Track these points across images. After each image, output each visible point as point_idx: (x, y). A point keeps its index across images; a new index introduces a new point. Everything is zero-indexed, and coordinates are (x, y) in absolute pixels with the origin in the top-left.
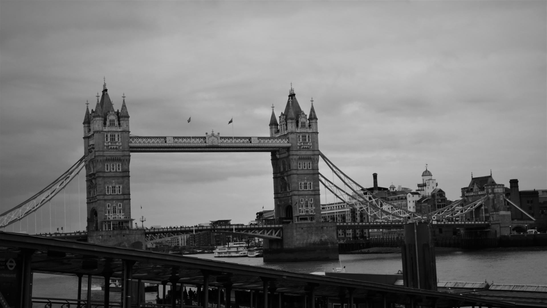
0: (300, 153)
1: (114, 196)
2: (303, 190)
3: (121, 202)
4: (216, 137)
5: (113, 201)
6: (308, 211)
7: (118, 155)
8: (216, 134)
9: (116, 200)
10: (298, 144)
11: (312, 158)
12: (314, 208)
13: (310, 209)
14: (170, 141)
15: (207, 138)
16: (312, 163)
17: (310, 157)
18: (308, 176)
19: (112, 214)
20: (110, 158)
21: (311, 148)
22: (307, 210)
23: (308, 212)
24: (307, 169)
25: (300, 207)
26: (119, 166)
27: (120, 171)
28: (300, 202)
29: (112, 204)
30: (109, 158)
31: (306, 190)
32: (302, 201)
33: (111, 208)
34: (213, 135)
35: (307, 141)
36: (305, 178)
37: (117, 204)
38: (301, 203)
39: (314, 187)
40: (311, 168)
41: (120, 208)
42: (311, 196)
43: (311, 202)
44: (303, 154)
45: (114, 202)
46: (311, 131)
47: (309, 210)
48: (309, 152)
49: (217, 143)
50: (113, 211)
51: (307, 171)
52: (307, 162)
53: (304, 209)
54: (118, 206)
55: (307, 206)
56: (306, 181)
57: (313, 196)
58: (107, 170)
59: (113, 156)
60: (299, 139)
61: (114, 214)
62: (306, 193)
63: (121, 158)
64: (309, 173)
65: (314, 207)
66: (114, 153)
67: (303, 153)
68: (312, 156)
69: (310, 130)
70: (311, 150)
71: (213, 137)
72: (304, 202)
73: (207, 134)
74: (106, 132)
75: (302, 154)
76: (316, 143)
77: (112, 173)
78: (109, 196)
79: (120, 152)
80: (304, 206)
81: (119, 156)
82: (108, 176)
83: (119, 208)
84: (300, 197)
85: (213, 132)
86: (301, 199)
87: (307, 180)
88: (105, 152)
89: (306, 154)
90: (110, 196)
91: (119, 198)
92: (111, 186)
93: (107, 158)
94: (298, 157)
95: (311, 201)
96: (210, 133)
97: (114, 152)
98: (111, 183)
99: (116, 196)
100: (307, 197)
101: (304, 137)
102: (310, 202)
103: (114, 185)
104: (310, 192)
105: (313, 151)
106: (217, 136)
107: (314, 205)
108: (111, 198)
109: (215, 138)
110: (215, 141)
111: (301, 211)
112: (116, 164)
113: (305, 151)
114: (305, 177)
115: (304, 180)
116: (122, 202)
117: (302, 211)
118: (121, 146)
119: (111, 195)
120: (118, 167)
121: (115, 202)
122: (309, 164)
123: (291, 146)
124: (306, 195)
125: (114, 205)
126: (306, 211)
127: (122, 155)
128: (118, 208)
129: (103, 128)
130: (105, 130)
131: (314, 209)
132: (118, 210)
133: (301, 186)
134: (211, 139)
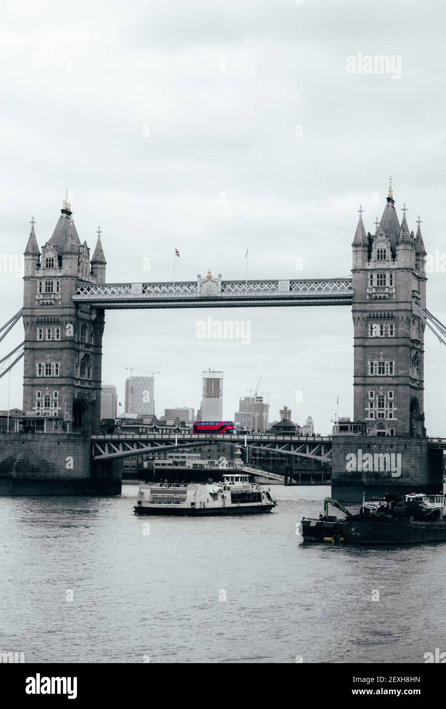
0: (370, 307)
1: (48, 379)
2: (376, 376)
3: (56, 389)
4: (214, 282)
5: (46, 387)
6: (383, 414)
7: (55, 314)
8: (215, 276)
9: (50, 385)
10: (368, 291)
11: (394, 316)
12: (396, 409)
13: (387, 411)
14: (136, 291)
15: (199, 284)
16: (397, 327)
17: (390, 314)
18: (387, 350)
19: (43, 408)
20: (43, 319)
21: (394, 298)
22: (381, 412)
23: (383, 417)
24: (387, 337)
25: (368, 407)
26: (58, 332)
27: (59, 339)
28: (368, 397)
29: (44, 392)
30: (41, 319)
31: (382, 375)
32: (372, 396)
33: (42, 397)
34: (209, 278)
35: (388, 284)
36: (381, 354)
37: (51, 393)
38: (370, 398)
39: (397, 371)
40: (394, 336)
41: (56, 398)
42: (391, 388)
43: (389, 398)
44: (378, 309)
45: (47, 389)
46: (396, 266)
47: (385, 413)
48: (390, 304)
49: (216, 293)
50: (46, 403)
51: (386, 340)
52: (386, 324)
53: (375, 411)
54: (52, 395)
55: (381, 405)
56: (382, 359)
57: (394, 388)
58: (40, 338)
59: (47, 316)
60: (372, 281)
61: (47, 408)
62: (381, 380)
63: (59, 319)
64: (388, 344)
65: (395, 407)
66: (49, 312)
67: (378, 307)
68: (394, 313)
69: (394, 264)
70: (393, 301)
71: (209, 281)
72: (375, 398)
73: (199, 276)
74: (38, 277)
75: (374, 309)
76: (403, 288)
77: (46, 343)
78: (40, 379)
79: (59, 310)
80: (375, 405)
81: (57, 316)
82: (40, 347)
83: (54, 398)
84: (368, 388)
85: (209, 273)
86: (369, 392)
87: (384, 357)
88: (35, 310)
89: (384, 309)
90: (42, 379)
91: (55, 383)
92: (43, 364)
93: (38, 319)
94: (367, 314)
95: (391, 396)
96: (204, 276)
97: (48, 310)
98: (44, 358)
99: (50, 379)
100: (381, 389)
101: (381, 277)
102: (387, 399)
103: (48, 361)
104: (390, 380)
105: (397, 303)
106: (217, 281)
107: (395, 405)
108: (42, 383)
109: (212, 284)
110: (212, 288)
111: (369, 413)
112: (53, 329)
113: (381, 303)
114: (381, 351)
115: (379, 357)
116: (59, 389)
117: (372, 414)
118: (61, 299)
119: (43, 377)
120: (56, 332)
121: (49, 389)
122: (392, 327)
123: (354, 294)
124: (379, 385)
125: (47, 394)
126: (379, 414)
127: (61, 314)
128: (52, 398)
129: (34, 271)
130: (37, 275)
131: (394, 411)
132: (52, 403)
133: (372, 369)
134: (205, 286)
